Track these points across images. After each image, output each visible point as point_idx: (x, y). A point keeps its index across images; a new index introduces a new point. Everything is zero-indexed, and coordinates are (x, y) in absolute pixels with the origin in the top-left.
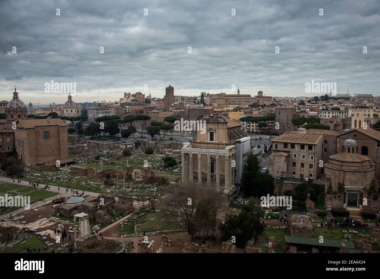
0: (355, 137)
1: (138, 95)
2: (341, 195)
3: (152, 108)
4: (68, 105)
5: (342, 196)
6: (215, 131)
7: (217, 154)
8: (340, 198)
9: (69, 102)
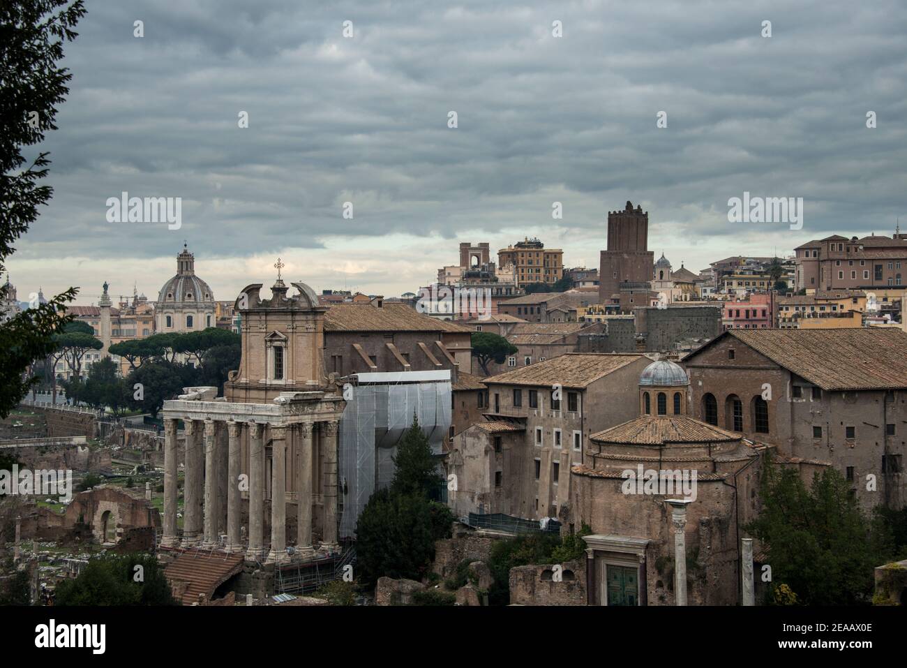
0: (732, 360)
1: (526, 256)
2: (574, 567)
3: (529, 308)
4: (174, 294)
5: (580, 574)
6: (286, 341)
7: (251, 418)
8: (572, 582)
9: (182, 281)
